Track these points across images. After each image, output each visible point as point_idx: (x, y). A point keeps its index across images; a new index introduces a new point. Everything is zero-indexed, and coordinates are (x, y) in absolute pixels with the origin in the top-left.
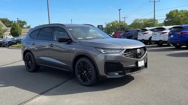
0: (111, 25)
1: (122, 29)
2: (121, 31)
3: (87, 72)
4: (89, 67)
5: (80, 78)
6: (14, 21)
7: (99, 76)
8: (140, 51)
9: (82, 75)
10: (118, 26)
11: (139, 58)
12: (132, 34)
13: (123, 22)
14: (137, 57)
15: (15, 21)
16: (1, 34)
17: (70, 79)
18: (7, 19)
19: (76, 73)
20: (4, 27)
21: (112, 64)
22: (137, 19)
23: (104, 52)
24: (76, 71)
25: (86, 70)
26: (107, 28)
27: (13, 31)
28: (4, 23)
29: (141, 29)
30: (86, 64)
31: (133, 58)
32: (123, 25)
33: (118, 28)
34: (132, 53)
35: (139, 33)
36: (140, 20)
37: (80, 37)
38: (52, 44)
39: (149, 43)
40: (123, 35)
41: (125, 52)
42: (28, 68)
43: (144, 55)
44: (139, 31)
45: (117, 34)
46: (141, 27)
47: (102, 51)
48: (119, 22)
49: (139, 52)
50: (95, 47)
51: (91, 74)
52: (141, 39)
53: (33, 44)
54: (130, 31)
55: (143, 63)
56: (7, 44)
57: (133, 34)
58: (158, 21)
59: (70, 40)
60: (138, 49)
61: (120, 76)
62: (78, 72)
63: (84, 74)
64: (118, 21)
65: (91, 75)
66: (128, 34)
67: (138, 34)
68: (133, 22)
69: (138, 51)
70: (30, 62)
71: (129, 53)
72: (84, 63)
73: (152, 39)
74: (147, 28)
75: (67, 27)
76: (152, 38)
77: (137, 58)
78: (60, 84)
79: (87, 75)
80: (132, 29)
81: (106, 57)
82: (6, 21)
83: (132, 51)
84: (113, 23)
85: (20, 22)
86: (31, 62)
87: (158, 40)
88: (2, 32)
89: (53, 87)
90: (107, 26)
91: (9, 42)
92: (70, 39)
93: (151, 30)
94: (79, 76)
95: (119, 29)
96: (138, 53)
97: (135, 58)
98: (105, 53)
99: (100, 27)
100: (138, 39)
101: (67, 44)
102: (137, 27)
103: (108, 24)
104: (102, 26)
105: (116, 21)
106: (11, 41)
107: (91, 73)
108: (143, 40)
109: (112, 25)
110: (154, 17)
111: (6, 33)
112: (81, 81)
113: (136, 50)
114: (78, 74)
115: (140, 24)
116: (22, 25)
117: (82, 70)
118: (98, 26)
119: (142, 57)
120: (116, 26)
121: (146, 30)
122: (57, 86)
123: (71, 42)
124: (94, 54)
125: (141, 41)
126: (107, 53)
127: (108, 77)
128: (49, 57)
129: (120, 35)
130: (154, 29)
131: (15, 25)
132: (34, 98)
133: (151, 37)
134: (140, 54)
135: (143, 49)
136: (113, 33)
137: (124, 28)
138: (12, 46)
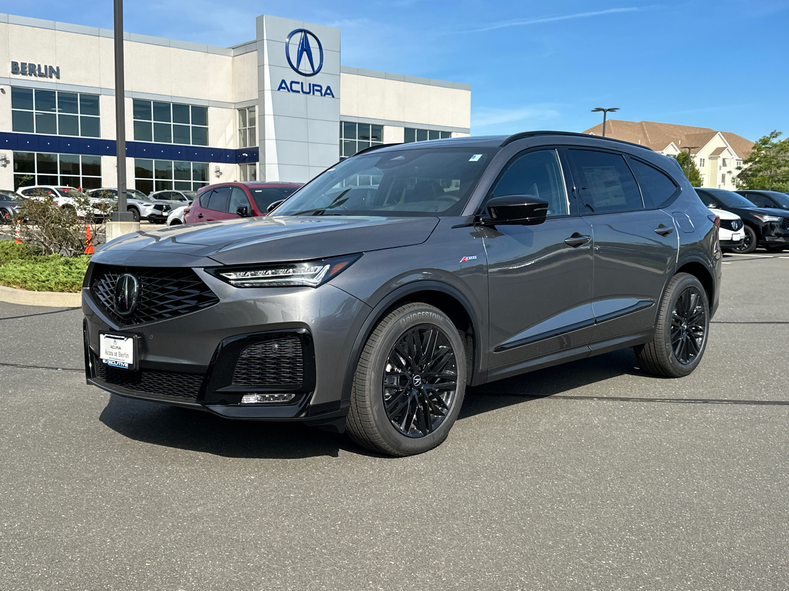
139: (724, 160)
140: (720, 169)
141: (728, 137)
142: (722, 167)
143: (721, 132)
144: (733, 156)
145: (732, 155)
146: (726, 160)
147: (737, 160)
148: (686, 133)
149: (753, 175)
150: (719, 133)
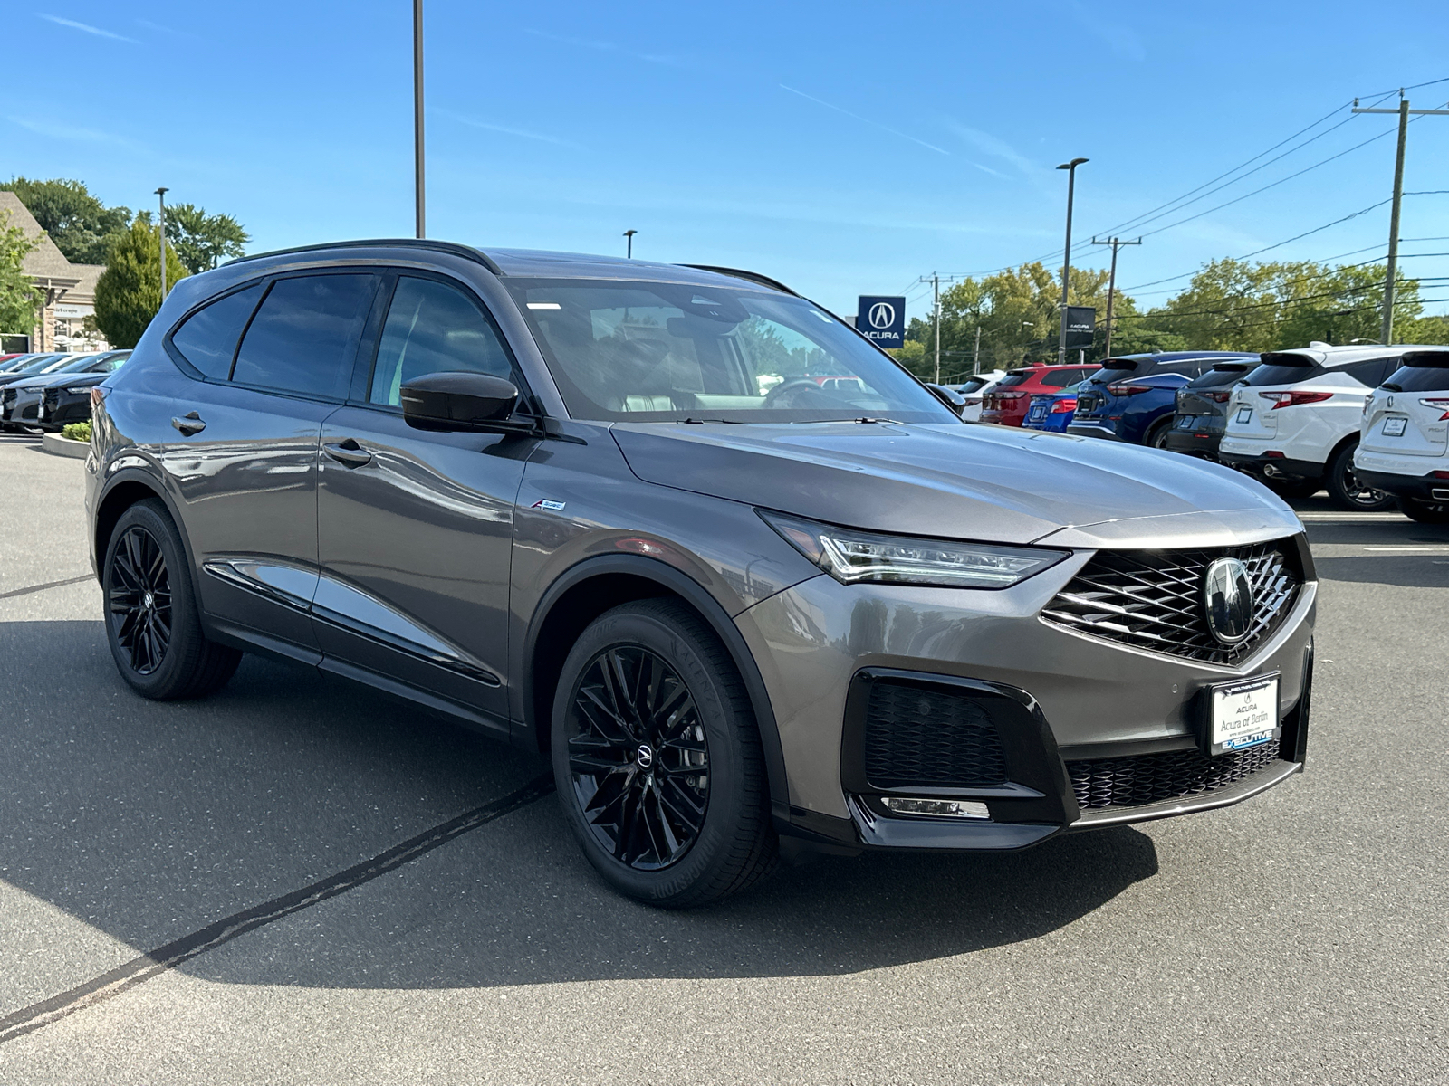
0: (987, 305)
1: (1077, 340)
2: (1072, 357)
3: (671, 756)
4: (685, 708)
5: (592, 815)
6: (134, 216)
7: (786, 817)
8: (1241, 582)
9: (609, 787)
10: (1050, 312)
11: (1224, 654)
12: (1168, 398)
13: (1098, 284)
14: (1207, 647)
15: (144, 217)
16: (12, 317)
17: (502, 807)
18: (82, 192)
19: (561, 761)
20: (46, 260)
21: (925, 705)
22: (1228, 265)
23: (854, 561)
24: (563, 735)
25: (652, 740)
26: (947, 327)
27: (116, 302)
28: (47, 223)
29: (1265, 359)
30: (656, 674)
31: (1159, 647)
32: (1092, 311)
33: (1043, 330)
34: (1154, 594)
35: (1236, 390)
36: (1254, 269)
37: (649, 393)
38: (351, 445)
39: (1323, 493)
40: (1082, 404)
41: (1074, 586)
42: (126, 655)
43: (1278, 622)
44: (1242, 369)
45: (1032, 391)
46: (1263, 334)
47: (834, 550)
48: (1057, 281)
49: (1230, 592)
50: (760, 509)
51: (703, 781)
52: (1256, 449)
53: (187, 432)
54: (1152, 366)
55: (1264, 716)
56: (36, 407)
57: (1182, 394)
58: (1422, 293)
59: (523, 409)
60: (1227, 562)
61: (1004, 839)
62: (573, 749)
63: (631, 770)
64: (1053, 267)
65: (702, 798)
66: (1132, 392)
67: (1226, 398)
68: (1186, 286)
69: (1225, 579)
70: (149, 600)
71: (1119, 600)
72: (641, 662)
73: (1363, 459)
74: (1319, 351)
75: (510, 283)
76: (1357, 452)
77: (1203, 656)
78: (393, 853)
79: (667, 791)
80: (1175, 351)
81: (867, 618)
82: (67, 212)
83: (1159, 578)
84: (1001, 289)
85: (192, 229)
86: (156, 597)
87: (1419, 468)
88: (24, 301)
89: (313, 879)
90: (947, 306)
91: (52, 393)
92: (533, 406)
93: (1361, 371)
94: (585, 790)
95: (1052, 342)
96: (1219, 597)
97: (1177, 651)
98: (868, 580)
99: (882, 313)
100: (1227, 446)
101: (491, 450)
102: (1221, 333)
103: (961, 291)
104: (899, 303)
105: (1034, 269)
106: (65, 388)
107: (703, 772)
108: (1274, 457)
109: (999, 299)
110: (1392, 257)
111: (57, 311)
112: (603, 841)
113: (1204, 573)
114: (577, 770)
115: (1252, 314)
116: (205, 253)
117: (616, 731)
118: (866, 303)
119: (1254, 645)
120: (1027, 317)
121: (1308, 368)
122: (355, 876)
123: (539, 437)
124: (758, 576)
125: (1251, 466)
126: (888, 581)
127: (875, 830)
128: (321, 568)
129: (1055, 400)
130: (1387, 365)
131: (137, 250)
132: (82, 991)
133: (1352, 440)
134: (1242, 612)
135: (1271, 566)
136: (999, 376)
137: (1102, 334)
138: (71, 435)
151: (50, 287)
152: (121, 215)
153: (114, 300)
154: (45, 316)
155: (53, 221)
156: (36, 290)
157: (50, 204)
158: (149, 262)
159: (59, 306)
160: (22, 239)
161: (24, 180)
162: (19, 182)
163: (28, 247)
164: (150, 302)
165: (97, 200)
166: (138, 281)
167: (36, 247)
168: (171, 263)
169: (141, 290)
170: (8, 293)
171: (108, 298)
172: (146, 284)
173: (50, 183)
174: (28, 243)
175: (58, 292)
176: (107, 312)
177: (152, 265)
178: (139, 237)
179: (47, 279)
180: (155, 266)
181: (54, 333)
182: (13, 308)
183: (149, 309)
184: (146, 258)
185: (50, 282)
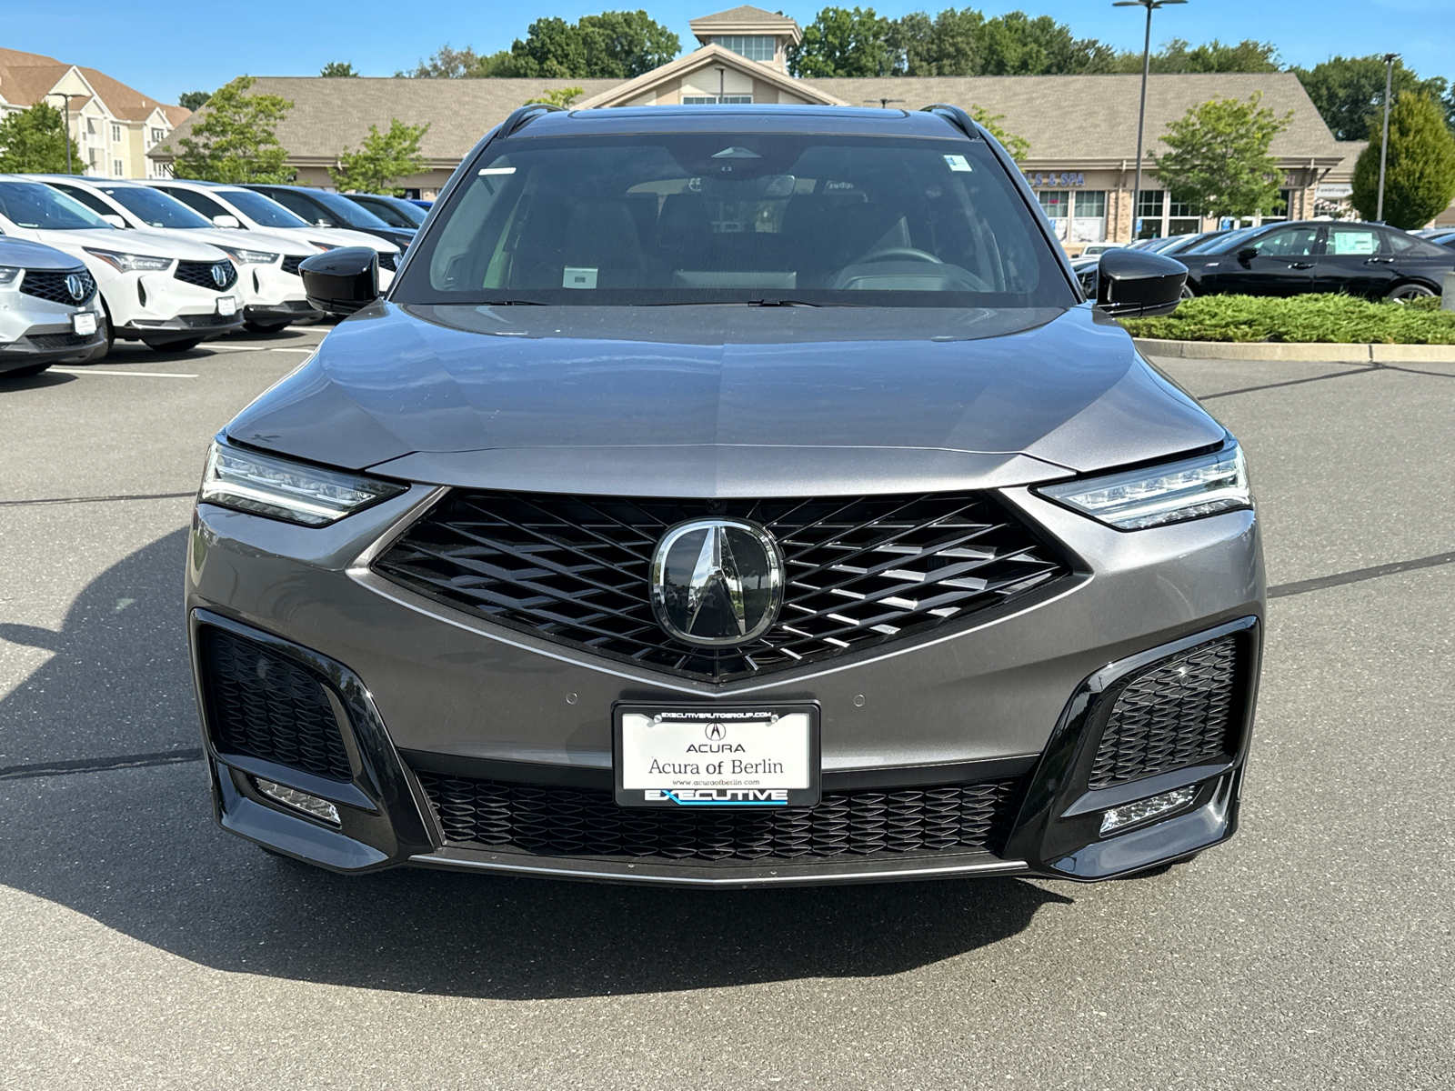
20: (1311, 141)
82: (1379, 87)
111: (1318, 190)
139: (89, 120)
140: (85, 138)
141: (91, 75)
142: (88, 135)
143: (79, 68)
144: (106, 115)
145: (103, 112)
146: (92, 121)
147: (112, 122)
148: (8, 63)
149: (213, 157)
150: (74, 67)
151: (1312, 167)
152: (1435, 85)
153: (1371, 178)
154: (1306, 197)
155: (1365, 98)
156: (1279, 172)
157: (1363, 81)
158: (1412, 134)
159: (1323, 186)
160: (1271, 120)
161: (1340, 59)
162: (1335, 60)
163: (1275, 128)
164: (1409, 177)
165: (1412, 72)
166: (1398, 155)
167: (1282, 127)
168: (1436, 134)
169: (1400, 165)
170: (1250, 175)
171: (1365, 176)
172: (1406, 157)
173: (1366, 59)
174: (1274, 124)
175: (1321, 171)
176: (1363, 191)
177: (1415, 137)
178: (1404, 108)
179: (1310, 159)
180: (1418, 138)
181: (1313, 214)
182: (1252, 190)
183: (1407, 184)
184: (1409, 130)
185: (1313, 162)
